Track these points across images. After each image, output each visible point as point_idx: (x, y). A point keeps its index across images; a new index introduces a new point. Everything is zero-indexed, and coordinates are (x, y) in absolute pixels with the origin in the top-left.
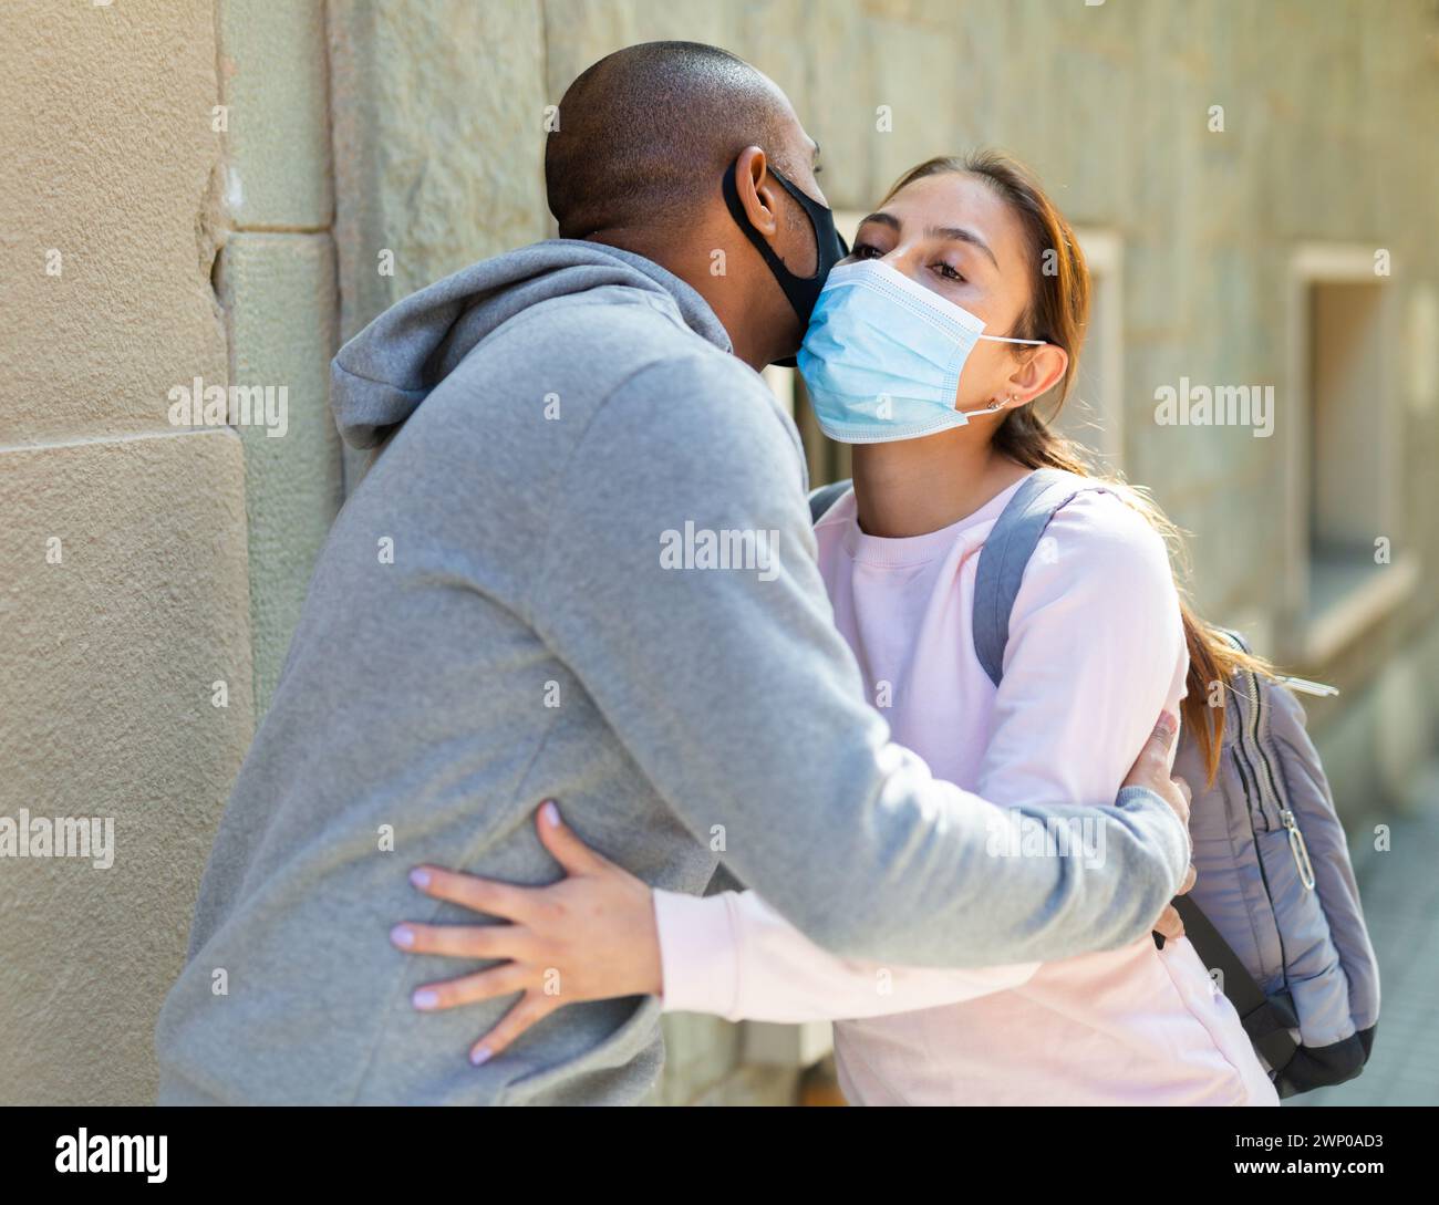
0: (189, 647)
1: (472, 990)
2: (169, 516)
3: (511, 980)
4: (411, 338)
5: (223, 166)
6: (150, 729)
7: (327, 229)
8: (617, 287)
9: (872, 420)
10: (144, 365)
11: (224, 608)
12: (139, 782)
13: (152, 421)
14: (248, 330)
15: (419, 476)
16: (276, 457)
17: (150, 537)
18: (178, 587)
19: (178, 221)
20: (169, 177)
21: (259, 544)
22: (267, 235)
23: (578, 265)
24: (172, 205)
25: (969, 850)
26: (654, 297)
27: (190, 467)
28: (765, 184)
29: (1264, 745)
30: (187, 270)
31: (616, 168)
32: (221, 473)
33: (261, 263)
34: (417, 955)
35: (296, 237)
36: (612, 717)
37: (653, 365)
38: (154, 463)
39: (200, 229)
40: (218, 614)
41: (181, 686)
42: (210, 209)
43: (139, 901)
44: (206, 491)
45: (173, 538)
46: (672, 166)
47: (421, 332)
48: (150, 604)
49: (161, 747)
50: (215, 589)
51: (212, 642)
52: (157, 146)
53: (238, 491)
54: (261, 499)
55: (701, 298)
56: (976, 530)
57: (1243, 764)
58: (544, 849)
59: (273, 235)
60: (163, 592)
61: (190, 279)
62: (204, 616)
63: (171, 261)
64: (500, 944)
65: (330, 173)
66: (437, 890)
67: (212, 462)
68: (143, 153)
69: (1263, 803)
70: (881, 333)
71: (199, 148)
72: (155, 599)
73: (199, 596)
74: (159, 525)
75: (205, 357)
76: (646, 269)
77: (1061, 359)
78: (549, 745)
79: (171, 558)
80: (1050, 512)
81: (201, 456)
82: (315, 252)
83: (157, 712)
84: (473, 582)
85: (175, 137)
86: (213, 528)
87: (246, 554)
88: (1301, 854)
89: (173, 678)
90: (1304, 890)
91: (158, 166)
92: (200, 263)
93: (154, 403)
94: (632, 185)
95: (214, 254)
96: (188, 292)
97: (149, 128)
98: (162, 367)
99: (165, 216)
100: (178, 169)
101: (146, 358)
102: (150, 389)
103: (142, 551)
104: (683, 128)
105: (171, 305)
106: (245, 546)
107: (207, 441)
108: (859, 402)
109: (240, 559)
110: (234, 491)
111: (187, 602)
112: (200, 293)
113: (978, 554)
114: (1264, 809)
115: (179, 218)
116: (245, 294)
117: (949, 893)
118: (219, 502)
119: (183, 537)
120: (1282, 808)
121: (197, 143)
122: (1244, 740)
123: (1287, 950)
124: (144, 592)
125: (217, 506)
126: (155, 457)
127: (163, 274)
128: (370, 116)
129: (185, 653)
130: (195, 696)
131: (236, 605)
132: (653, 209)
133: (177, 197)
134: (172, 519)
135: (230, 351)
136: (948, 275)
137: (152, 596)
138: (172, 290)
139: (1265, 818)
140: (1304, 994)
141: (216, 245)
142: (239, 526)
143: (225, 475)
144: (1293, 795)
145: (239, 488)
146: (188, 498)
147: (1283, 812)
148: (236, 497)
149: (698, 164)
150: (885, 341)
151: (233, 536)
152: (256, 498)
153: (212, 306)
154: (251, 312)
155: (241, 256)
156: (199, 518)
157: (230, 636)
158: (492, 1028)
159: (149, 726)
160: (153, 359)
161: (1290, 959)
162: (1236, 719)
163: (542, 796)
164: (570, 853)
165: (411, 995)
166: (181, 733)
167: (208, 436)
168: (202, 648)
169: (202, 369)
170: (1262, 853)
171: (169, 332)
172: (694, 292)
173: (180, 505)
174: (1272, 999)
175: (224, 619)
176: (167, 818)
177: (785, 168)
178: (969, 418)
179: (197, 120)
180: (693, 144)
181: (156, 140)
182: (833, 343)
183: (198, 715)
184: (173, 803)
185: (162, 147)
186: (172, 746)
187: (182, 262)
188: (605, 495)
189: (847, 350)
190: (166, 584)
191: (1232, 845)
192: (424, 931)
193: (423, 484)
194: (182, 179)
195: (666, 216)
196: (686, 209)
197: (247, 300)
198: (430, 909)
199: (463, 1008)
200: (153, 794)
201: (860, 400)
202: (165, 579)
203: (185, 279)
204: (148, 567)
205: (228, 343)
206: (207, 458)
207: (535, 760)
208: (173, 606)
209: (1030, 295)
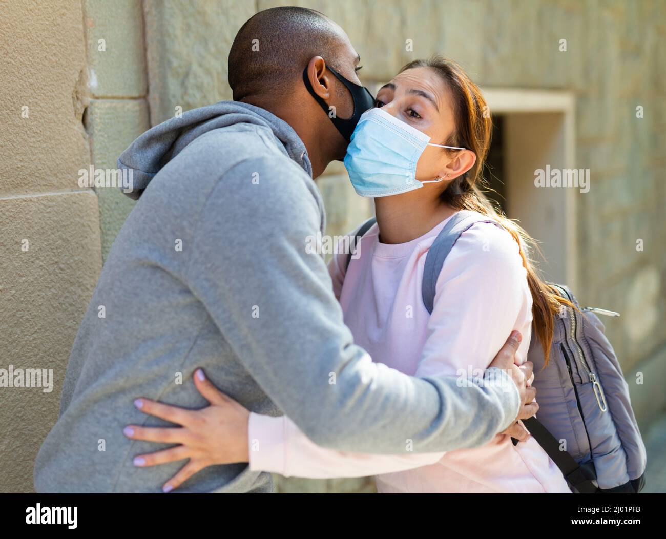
0: (70, 292)
1: (161, 458)
2: (58, 231)
3: (181, 454)
4: (152, 148)
5: (87, 69)
6: (48, 330)
7: (144, 97)
8: (244, 123)
9: (376, 185)
10: (45, 161)
11: (88, 273)
12: (43, 354)
13: (50, 187)
14: (101, 144)
15: (142, 214)
16: (117, 203)
17: (48, 241)
18: (63, 264)
19: (63, 95)
20: (58, 74)
21: (108, 244)
22: (112, 100)
23: (230, 113)
24: (60, 87)
25: (387, 398)
26: (260, 128)
27: (69, 208)
28: (325, 74)
29: (580, 342)
30: (68, 117)
31: (253, 67)
32: (86, 211)
33: (108, 113)
34: (136, 440)
35: (127, 101)
36: (222, 329)
37: (244, 161)
38: (50, 207)
39: (76, 98)
40: (85, 276)
41: (65, 310)
42: (80, 89)
43: (44, 409)
44: (78, 219)
45: (60, 242)
46: (279, 66)
47: (157, 145)
48: (48, 272)
49: (55, 338)
50: (83, 265)
51: (82, 290)
52: (51, 60)
53: (95, 219)
54: (109, 223)
55: (291, 128)
56: (426, 241)
57: (568, 351)
58: (198, 392)
59: (115, 101)
60: (55, 266)
61: (70, 122)
62: (78, 277)
63: (59, 113)
64: (175, 436)
65: (145, 71)
66: (146, 410)
67: (81, 206)
68: (44, 63)
69: (579, 371)
70: (379, 143)
71: (74, 61)
72: (51, 269)
73: (74, 268)
74: (53, 235)
75: (79, 158)
76: (264, 115)
77: (472, 157)
78: (199, 342)
79: (59, 250)
80: (459, 233)
81: (75, 203)
82: (137, 108)
83: (52, 322)
84: (159, 264)
85: (61, 56)
86: (82, 236)
87: (100, 248)
88: (599, 394)
89: (61, 306)
90: (601, 412)
91: (51, 69)
92: (75, 114)
93: (51, 179)
94: (260, 74)
95: (83, 109)
96: (69, 127)
97: (47, 52)
98: (55, 162)
99: (56, 92)
100: (63, 71)
101: (47, 158)
102: (49, 172)
103: (43, 247)
104: (285, 48)
105: (60, 134)
106: (100, 245)
107: (78, 196)
108: (369, 176)
109: (97, 251)
110: (93, 219)
111: (68, 271)
112: (76, 128)
113: (427, 253)
114: (580, 373)
115: (63, 93)
116: (99, 128)
117: (376, 419)
118: (85, 224)
119: (66, 241)
120: (590, 372)
121: (72, 59)
122: (568, 340)
123: (591, 442)
124: (45, 267)
125: (84, 226)
126: (50, 204)
127: (56, 119)
128: (163, 44)
129: (67, 294)
130: (73, 314)
131: (95, 272)
132: (269, 86)
133: (62, 83)
134: (60, 233)
135: (92, 154)
136: (413, 116)
137: (49, 269)
138: (60, 126)
139: (580, 377)
140: (600, 463)
141: (84, 105)
142: (96, 235)
143: (88, 212)
144: (597, 365)
145: (96, 218)
146: (68, 223)
147: (590, 374)
148: (94, 222)
149: (291, 64)
150: (381, 146)
151: (93, 240)
152: (106, 222)
153: (82, 134)
154: (102, 136)
155: (97, 110)
156: (74, 232)
157: (92, 286)
158: (174, 475)
159: (48, 328)
160: (50, 159)
161: (593, 446)
162: (563, 330)
163: (195, 366)
164: (210, 394)
165: (133, 459)
166: (66, 331)
167: (79, 194)
168: (77, 292)
169: (77, 163)
170: (579, 394)
171: (60, 146)
172: (287, 125)
173: (64, 226)
174: (582, 466)
175: (88, 278)
176: (59, 371)
177: (337, 67)
178: (423, 184)
179: (73, 47)
180: (289, 55)
181: (51, 57)
182: (357, 148)
183: (75, 323)
184: (61, 364)
185: (54, 60)
186: (60, 337)
187: (66, 113)
188: (218, 224)
189: (362, 152)
190: (56, 262)
191: (563, 390)
192: (138, 429)
193: (143, 218)
194: (65, 75)
195: (275, 90)
196: (285, 86)
197: (100, 131)
198: (142, 419)
199: (158, 466)
200: (51, 360)
201: (369, 175)
202: (56, 260)
203: (67, 121)
204: (47, 255)
205: (91, 151)
206: (78, 204)
207: (191, 349)
208: (61, 273)
209: (455, 126)
